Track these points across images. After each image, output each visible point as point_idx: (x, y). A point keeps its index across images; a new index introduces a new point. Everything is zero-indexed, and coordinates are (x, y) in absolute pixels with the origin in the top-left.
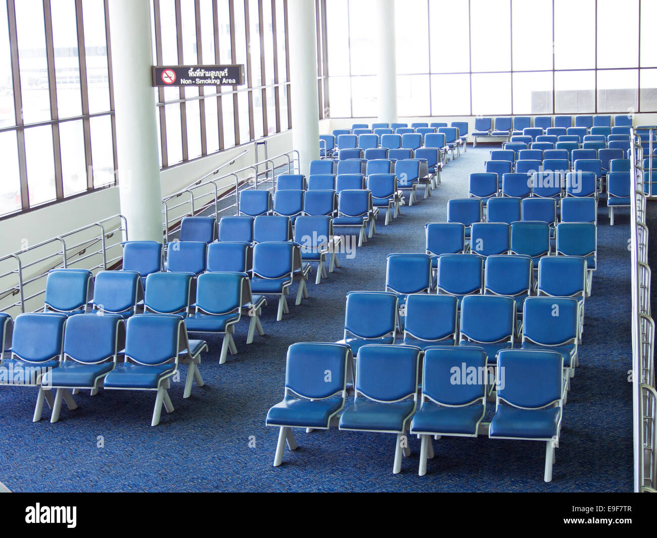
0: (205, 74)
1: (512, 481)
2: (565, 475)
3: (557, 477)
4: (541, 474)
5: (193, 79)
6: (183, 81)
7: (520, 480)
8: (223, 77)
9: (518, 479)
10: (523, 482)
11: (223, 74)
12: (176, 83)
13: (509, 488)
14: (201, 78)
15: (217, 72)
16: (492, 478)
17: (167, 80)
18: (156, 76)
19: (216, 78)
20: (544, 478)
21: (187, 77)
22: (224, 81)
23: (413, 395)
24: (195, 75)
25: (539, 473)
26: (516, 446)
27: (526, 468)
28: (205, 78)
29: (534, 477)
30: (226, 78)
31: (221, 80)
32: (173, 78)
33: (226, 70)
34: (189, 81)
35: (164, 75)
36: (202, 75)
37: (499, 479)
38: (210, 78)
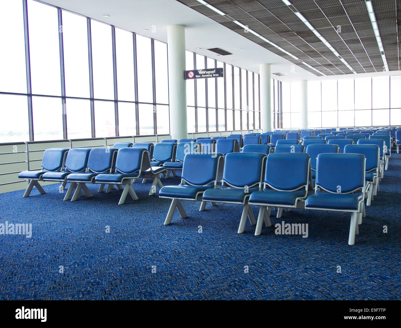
0: (206, 73)
1: (322, 243)
2: (366, 242)
3: (359, 242)
4: (346, 240)
5: (201, 75)
6: (197, 76)
7: (329, 243)
8: (213, 74)
9: (328, 242)
10: (331, 244)
11: (213, 72)
12: (194, 77)
13: (319, 247)
14: (204, 74)
15: (211, 71)
16: (307, 240)
17: (190, 76)
18: (186, 75)
19: (210, 74)
20: (348, 242)
21: (198, 74)
22: (214, 75)
23: (259, 184)
24: (202, 73)
25: (345, 239)
26: (331, 223)
27: (336, 236)
28: (206, 74)
29: (341, 241)
30: (215, 74)
31: (213, 75)
32: (193, 75)
33: (215, 70)
34: (199, 76)
35: (189, 74)
36: (205, 73)
37: (313, 241)
38: (208, 74)
